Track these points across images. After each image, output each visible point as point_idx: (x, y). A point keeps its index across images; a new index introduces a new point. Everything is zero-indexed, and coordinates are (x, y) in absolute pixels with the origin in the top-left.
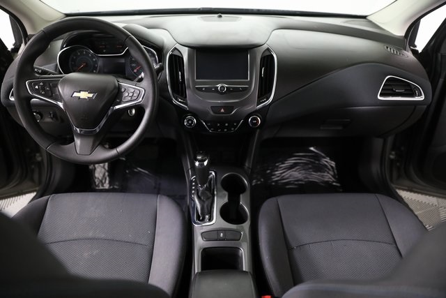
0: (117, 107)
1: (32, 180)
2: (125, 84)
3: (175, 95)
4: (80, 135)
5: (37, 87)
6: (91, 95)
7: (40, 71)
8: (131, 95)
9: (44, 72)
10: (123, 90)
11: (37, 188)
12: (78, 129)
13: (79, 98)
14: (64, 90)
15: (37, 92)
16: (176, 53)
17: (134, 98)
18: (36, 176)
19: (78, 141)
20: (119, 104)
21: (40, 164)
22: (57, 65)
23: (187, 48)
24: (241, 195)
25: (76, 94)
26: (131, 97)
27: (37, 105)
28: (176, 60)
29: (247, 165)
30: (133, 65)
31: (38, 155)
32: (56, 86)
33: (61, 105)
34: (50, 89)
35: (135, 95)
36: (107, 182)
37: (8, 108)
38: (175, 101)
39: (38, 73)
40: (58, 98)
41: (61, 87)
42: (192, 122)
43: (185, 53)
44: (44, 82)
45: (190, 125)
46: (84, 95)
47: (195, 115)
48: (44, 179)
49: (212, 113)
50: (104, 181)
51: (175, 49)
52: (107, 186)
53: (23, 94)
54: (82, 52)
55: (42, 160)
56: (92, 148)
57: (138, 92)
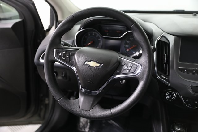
0: (117, 76)
1: (39, 116)
2: (125, 60)
3: (159, 72)
4: (85, 94)
5: (60, 54)
6: (98, 65)
7: (64, 44)
8: (129, 68)
9: (66, 45)
10: (123, 64)
11: (41, 122)
12: (83, 89)
13: (89, 66)
14: (78, 59)
15: (60, 57)
16: (163, 40)
17: (131, 71)
18: (42, 114)
19: (81, 98)
20: (119, 74)
21: (46, 106)
22: (74, 41)
23: (174, 37)
25: (87, 63)
26: (129, 70)
27: (58, 67)
28: (163, 45)
30: (127, 46)
31: (47, 99)
32: (73, 55)
33: (74, 69)
34: (69, 57)
35: (133, 69)
37: (37, 66)
38: (158, 77)
39: (62, 44)
40: (74, 64)
41: (77, 56)
42: (173, 96)
43: (171, 40)
44: (66, 51)
45: (170, 98)
46: (93, 64)
47: (175, 91)
48: (47, 116)
49: (191, 91)
51: (163, 36)
53: (50, 58)
54: (91, 34)
55: (48, 104)
56: (92, 106)
57: (136, 67)
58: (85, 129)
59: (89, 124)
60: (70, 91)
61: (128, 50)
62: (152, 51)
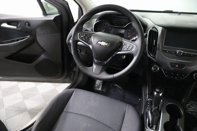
0: (119, 53)
1: (70, 78)
2: (125, 41)
3: (149, 52)
4: (96, 64)
5: (82, 36)
6: (106, 44)
7: (85, 30)
8: (127, 47)
9: (87, 30)
10: (124, 44)
11: (71, 82)
12: (96, 60)
13: (100, 45)
14: (94, 40)
15: (82, 39)
16: (154, 29)
17: (129, 49)
18: (72, 77)
19: (94, 66)
20: (120, 51)
21: (75, 72)
22: (92, 29)
23: (161, 28)
24: (178, 119)
25: (99, 43)
26: (128, 48)
27: (81, 46)
28: (154, 33)
29: (183, 100)
30: (129, 33)
31: (75, 68)
32: (90, 37)
33: (91, 47)
34: (87, 38)
35: (130, 48)
36: (101, 87)
37: (68, 45)
38: (148, 55)
40: (90, 43)
41: (93, 37)
42: (157, 69)
43: (160, 30)
44: (86, 35)
45: (155, 70)
46: (103, 43)
47: (159, 65)
48: (75, 79)
49: (170, 66)
50: (99, 87)
51: (154, 27)
52: (100, 89)
53: (75, 39)
54: (104, 24)
55: (76, 70)
56: (101, 71)
57: (132, 47)
58: (98, 89)
59: (101, 86)
60: (89, 63)
61: (129, 36)
62: (144, 37)
